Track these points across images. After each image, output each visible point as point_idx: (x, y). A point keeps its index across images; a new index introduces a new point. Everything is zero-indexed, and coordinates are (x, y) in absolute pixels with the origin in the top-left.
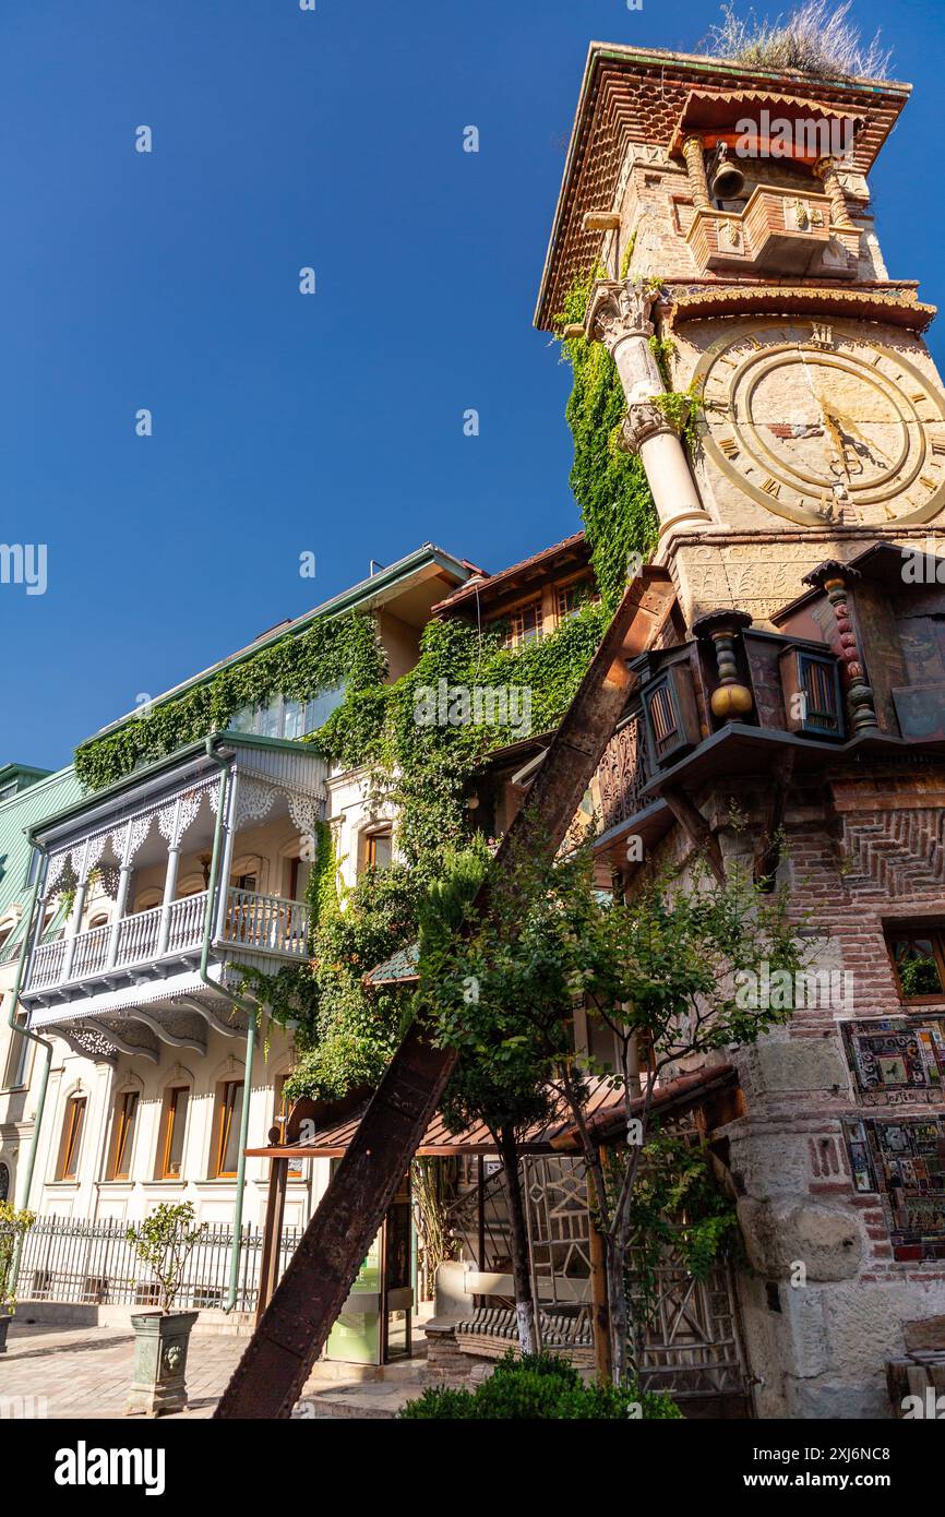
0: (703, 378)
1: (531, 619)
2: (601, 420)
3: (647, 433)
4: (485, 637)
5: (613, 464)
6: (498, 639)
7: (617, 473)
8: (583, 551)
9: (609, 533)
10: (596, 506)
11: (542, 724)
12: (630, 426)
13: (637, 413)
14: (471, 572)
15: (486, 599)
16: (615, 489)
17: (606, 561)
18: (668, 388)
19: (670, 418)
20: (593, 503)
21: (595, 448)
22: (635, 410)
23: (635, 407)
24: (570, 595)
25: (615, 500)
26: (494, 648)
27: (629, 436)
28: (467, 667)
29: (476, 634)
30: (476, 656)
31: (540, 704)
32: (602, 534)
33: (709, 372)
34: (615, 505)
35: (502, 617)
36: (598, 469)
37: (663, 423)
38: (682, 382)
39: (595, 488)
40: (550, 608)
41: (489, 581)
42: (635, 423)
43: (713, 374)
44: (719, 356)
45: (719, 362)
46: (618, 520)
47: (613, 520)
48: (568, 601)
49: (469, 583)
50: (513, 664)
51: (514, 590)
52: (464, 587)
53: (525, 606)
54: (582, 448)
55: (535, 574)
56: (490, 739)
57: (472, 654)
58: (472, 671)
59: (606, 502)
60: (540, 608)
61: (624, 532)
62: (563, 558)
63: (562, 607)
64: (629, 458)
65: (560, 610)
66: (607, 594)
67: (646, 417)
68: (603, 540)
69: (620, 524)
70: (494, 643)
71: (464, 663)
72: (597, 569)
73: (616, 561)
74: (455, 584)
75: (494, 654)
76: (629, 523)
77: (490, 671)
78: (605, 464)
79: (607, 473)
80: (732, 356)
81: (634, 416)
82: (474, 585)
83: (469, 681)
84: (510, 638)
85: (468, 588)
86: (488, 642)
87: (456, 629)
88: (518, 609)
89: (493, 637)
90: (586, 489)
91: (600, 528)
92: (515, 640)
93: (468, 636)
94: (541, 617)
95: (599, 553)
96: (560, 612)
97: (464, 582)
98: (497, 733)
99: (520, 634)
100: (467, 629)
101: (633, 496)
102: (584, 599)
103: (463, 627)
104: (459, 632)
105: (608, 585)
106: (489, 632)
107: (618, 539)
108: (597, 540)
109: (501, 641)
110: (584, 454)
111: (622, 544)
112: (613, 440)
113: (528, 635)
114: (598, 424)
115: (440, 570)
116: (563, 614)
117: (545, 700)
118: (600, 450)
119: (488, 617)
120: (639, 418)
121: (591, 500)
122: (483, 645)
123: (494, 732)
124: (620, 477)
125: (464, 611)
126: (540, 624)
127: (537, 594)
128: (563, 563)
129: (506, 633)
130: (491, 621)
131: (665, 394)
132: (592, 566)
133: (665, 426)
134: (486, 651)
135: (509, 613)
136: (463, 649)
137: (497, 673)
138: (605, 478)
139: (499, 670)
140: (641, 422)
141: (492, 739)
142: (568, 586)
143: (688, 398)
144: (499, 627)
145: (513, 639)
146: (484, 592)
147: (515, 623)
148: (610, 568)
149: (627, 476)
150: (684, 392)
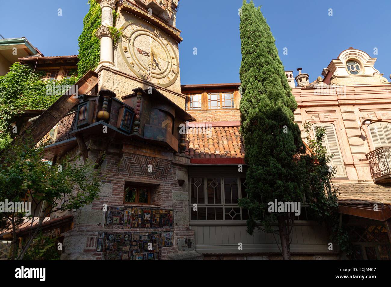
0: (124, 28)
1: (54, 74)
2: (93, 26)
3: (104, 35)
4: (36, 74)
5: (92, 39)
6: (40, 76)
7: (93, 42)
8: (76, 60)
9: (85, 58)
10: (84, 49)
11: (47, 107)
12: (100, 31)
13: (103, 28)
14: (37, 53)
15: (40, 63)
16: (91, 47)
17: (82, 66)
18: (114, 26)
19: (112, 34)
20: (83, 48)
21: (89, 33)
22: (103, 27)
23: (103, 26)
24: (69, 72)
25: (90, 50)
26: (38, 79)
27: (99, 34)
28: (26, 81)
29: (33, 72)
30: (30, 79)
31: (48, 101)
32: (83, 57)
33: (126, 27)
34: (90, 51)
35: (44, 70)
36: (88, 39)
37: (110, 34)
38: (118, 26)
39: (85, 44)
40: (61, 73)
41: (43, 57)
42: (101, 31)
43: (127, 28)
44: (130, 24)
45: (130, 26)
46: (89, 55)
47: (88, 55)
48: (68, 73)
49: (35, 56)
50: (43, 86)
51: (51, 64)
52: (33, 56)
53: (53, 70)
54: (85, 31)
55: (59, 61)
56: (26, 106)
57: (29, 78)
58: (27, 83)
59: (87, 49)
60: (58, 72)
61: (90, 60)
62: (70, 60)
63: (65, 74)
64: (97, 40)
65: (64, 75)
66: (80, 75)
67: (105, 30)
68: (83, 59)
69: (89, 57)
70: (38, 77)
71: (25, 80)
72: (79, 67)
73: (85, 67)
74: (30, 54)
75: (37, 80)
76: (92, 58)
77: (34, 85)
78: (90, 39)
79: (90, 41)
80: (134, 26)
81: (102, 28)
82: (37, 57)
83: (25, 86)
84: (45, 78)
85: (35, 57)
86: (36, 76)
87: (26, 68)
88: (50, 70)
89: (39, 75)
90: (83, 43)
91: (83, 56)
92: (46, 79)
93: (29, 72)
94: (57, 75)
95: (81, 63)
96: (64, 76)
97: (34, 55)
98: (30, 105)
99: (48, 77)
100: (30, 70)
101: (95, 51)
102: (73, 74)
103: (28, 68)
104: (27, 69)
105: (81, 73)
106: (37, 73)
107: (87, 61)
108: (81, 59)
109: (41, 77)
110: (85, 33)
111: (88, 63)
112: (94, 32)
113: (51, 79)
114: (92, 26)
115: (26, 47)
116: (64, 77)
117: (50, 100)
118: (90, 34)
119: (38, 68)
120: (103, 30)
121: (83, 47)
122: (34, 77)
123: (29, 104)
124: (93, 44)
125: (31, 63)
126: (56, 77)
127: (58, 68)
128: (70, 62)
129: (44, 76)
130: (39, 70)
131: (113, 27)
132: (77, 65)
133: (110, 35)
134: (35, 79)
135: (46, 70)
136: (26, 75)
137: (36, 86)
138: (89, 42)
139: (37, 86)
140: (103, 31)
141: (28, 106)
142: (69, 69)
143: (118, 31)
144: (42, 73)
145: (46, 78)
146: (40, 60)
147: (48, 74)
148: (83, 68)
149: (95, 44)
150: (118, 29)
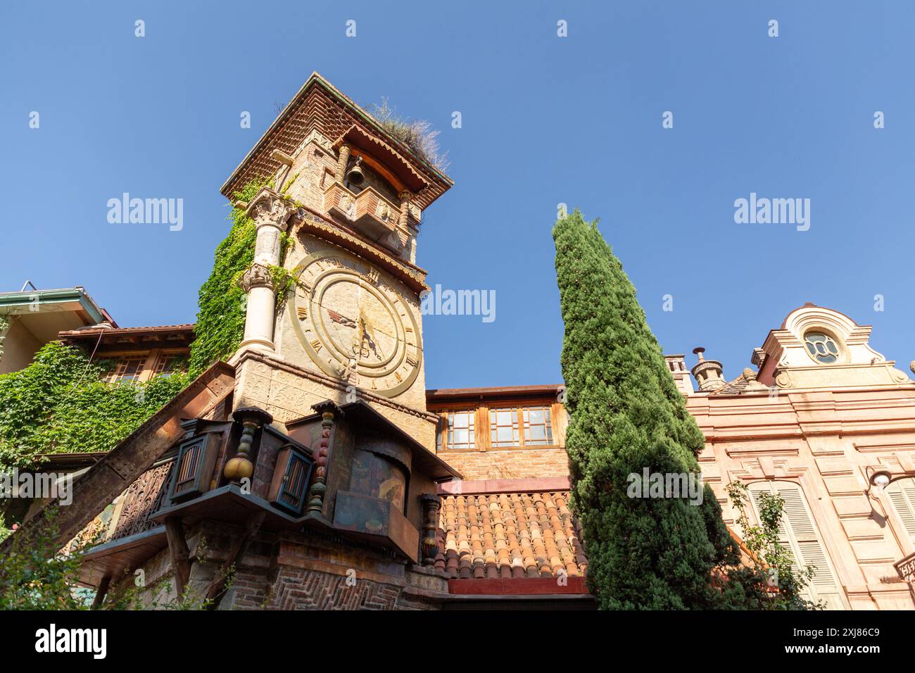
0: (303, 268)
1: (134, 366)
2: (235, 264)
3: (257, 283)
4: (92, 368)
5: (231, 291)
6: (102, 372)
7: (231, 298)
8: (188, 336)
9: (210, 332)
10: (209, 312)
11: (105, 445)
12: (249, 275)
13: (256, 269)
14: (104, 319)
15: (106, 341)
16: (226, 307)
17: (201, 349)
18: (282, 264)
19: (274, 281)
20: (208, 310)
21: (224, 277)
22: (256, 267)
23: (257, 265)
24: (169, 362)
25: (223, 314)
26: (95, 378)
27: (247, 280)
28: (66, 384)
29: (86, 363)
30: (78, 378)
31: (110, 430)
32: (206, 331)
33: (308, 266)
34: (222, 316)
35: (113, 358)
36: (221, 290)
37: (270, 282)
38: (291, 264)
39: (214, 301)
40: (152, 364)
41: (114, 330)
42: (253, 274)
43: (309, 268)
44: (316, 260)
45: (315, 263)
46: (220, 326)
47: (217, 325)
48: (166, 364)
49: (99, 326)
50: (104, 394)
51: (131, 343)
52: (93, 327)
53: (133, 357)
54: (217, 274)
55: (151, 338)
56: (57, 444)
57: (75, 376)
58: (68, 388)
59: (217, 312)
60: (144, 362)
61: (220, 336)
62: (175, 336)
63: (160, 367)
64: (242, 293)
65: (158, 369)
66: (193, 371)
67: (261, 274)
68: (205, 335)
69: (220, 330)
70: (97, 374)
71: (65, 381)
72: (193, 352)
73: (207, 351)
74: (88, 322)
75: (93, 381)
76: (226, 332)
77: (84, 393)
78: (226, 290)
79: (225, 296)
80: (324, 264)
81: (254, 270)
82: (102, 328)
83: (63, 395)
84: (111, 375)
85: (96, 329)
86: (93, 372)
87: (72, 354)
88: (127, 357)
89: (99, 370)
90: (208, 300)
91: (206, 327)
92: (114, 378)
93: (79, 362)
94: (141, 369)
95: (199, 342)
97: (95, 324)
98: (66, 441)
99: (120, 374)
100: (81, 357)
101: (235, 316)
102: (178, 367)
103: (78, 355)
104: (73, 357)
105: (196, 364)
106: (97, 365)
107: (215, 338)
108: (201, 333)
109: (103, 374)
110: (216, 278)
111: (216, 342)
112: (236, 277)
113: (126, 377)
114: (233, 264)
115: (80, 308)
116: (158, 372)
117: (116, 428)
118: (227, 280)
119: (101, 354)
120: (257, 272)
121: (208, 307)
122: (88, 373)
123: (63, 439)
124: (232, 301)
125: (86, 344)
126: (139, 373)
127: (147, 352)
128: (174, 338)
129: (110, 370)
130: (101, 358)
131: (278, 266)
132: (190, 348)
133: (270, 284)
134: (88, 378)
135: (118, 357)
136: (70, 370)
137: (88, 396)
138: (223, 297)
139: (91, 395)
140: (257, 276)
141: (60, 444)
142: (170, 355)
143: (289, 275)
144: (106, 364)
145: (113, 376)
146: (107, 336)
147: (120, 366)
148: (202, 354)
149: (236, 303)
150: (289, 270)
